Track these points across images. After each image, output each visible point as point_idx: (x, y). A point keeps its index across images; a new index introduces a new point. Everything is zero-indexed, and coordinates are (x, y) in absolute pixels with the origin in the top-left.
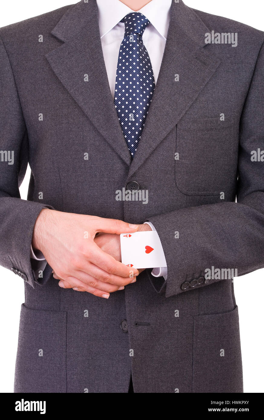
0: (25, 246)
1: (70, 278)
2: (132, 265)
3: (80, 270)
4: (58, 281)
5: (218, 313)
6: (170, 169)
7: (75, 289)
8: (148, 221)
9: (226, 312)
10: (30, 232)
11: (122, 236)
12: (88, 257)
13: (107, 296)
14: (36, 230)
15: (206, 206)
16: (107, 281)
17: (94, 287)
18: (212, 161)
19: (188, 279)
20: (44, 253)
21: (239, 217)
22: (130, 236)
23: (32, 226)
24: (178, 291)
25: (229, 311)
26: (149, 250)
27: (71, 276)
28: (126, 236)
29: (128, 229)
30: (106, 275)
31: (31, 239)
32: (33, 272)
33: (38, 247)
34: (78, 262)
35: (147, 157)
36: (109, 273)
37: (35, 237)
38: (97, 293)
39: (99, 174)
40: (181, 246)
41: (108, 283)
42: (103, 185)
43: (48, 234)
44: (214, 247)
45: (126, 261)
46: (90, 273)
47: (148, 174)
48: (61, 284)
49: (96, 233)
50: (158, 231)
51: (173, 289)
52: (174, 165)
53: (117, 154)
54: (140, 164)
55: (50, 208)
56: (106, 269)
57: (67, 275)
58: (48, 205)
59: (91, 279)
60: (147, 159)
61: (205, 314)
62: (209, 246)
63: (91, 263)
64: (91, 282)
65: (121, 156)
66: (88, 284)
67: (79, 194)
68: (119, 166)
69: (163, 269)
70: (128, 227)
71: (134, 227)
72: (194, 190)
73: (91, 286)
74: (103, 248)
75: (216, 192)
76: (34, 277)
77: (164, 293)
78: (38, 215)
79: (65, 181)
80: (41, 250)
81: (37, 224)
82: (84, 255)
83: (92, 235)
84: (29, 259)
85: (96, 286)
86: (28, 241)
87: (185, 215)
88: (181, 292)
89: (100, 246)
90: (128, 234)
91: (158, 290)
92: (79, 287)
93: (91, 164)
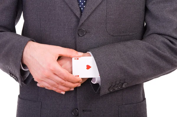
0: (17, 62)
1: (43, 82)
2: (78, 76)
3: (48, 78)
4: (37, 83)
5: (133, 104)
6: (103, 21)
7: (46, 88)
8: (89, 51)
9: (138, 103)
10: (21, 54)
11: (73, 59)
12: (53, 71)
13: (63, 93)
14: (24, 53)
15: (123, 42)
16: (63, 85)
17: (56, 88)
18: (129, 16)
19: (112, 85)
20: (28, 66)
21: (142, 49)
22: (78, 59)
23: (22, 51)
24: (107, 92)
25: (140, 102)
26: (88, 67)
27: (43, 81)
28: (76, 59)
29: (77, 55)
30: (63, 81)
31: (21, 58)
32: (22, 77)
33: (25, 62)
34: (47, 73)
35: (89, 15)
36: (65, 80)
37: (24, 57)
38: (58, 91)
39: (62, 24)
40: (108, 66)
41: (64, 86)
42: (65, 30)
43: (31, 56)
44: (128, 66)
45: (75, 73)
46: (54, 80)
47: (90, 24)
48: (38, 85)
49: (58, 56)
50: (95, 57)
51: (104, 91)
52: (105, 19)
53: (74, 12)
54: (85, 19)
55: (33, 41)
56: (63, 78)
57: (41, 80)
58: (32, 39)
59: (54, 83)
60: (89, 16)
61: (126, 104)
62: (125, 66)
63: (55, 74)
64: (54, 85)
65: (76, 14)
66: (53, 86)
67: (51, 35)
68: (74, 19)
69: (98, 79)
70: (77, 54)
71: (80, 54)
72: (117, 33)
73: (54, 87)
74: (63, 66)
75: (131, 34)
76: (22, 80)
77: (99, 93)
78: (26, 45)
79: (44, 27)
80: (27, 64)
81: (25, 50)
82: (51, 69)
83: (56, 58)
84: (19, 70)
85: (57, 87)
86: (19, 59)
87: (111, 48)
88: (109, 92)
89: (61, 65)
90: (77, 58)
91: (96, 91)
92: (47, 87)
93: (59, 18)
